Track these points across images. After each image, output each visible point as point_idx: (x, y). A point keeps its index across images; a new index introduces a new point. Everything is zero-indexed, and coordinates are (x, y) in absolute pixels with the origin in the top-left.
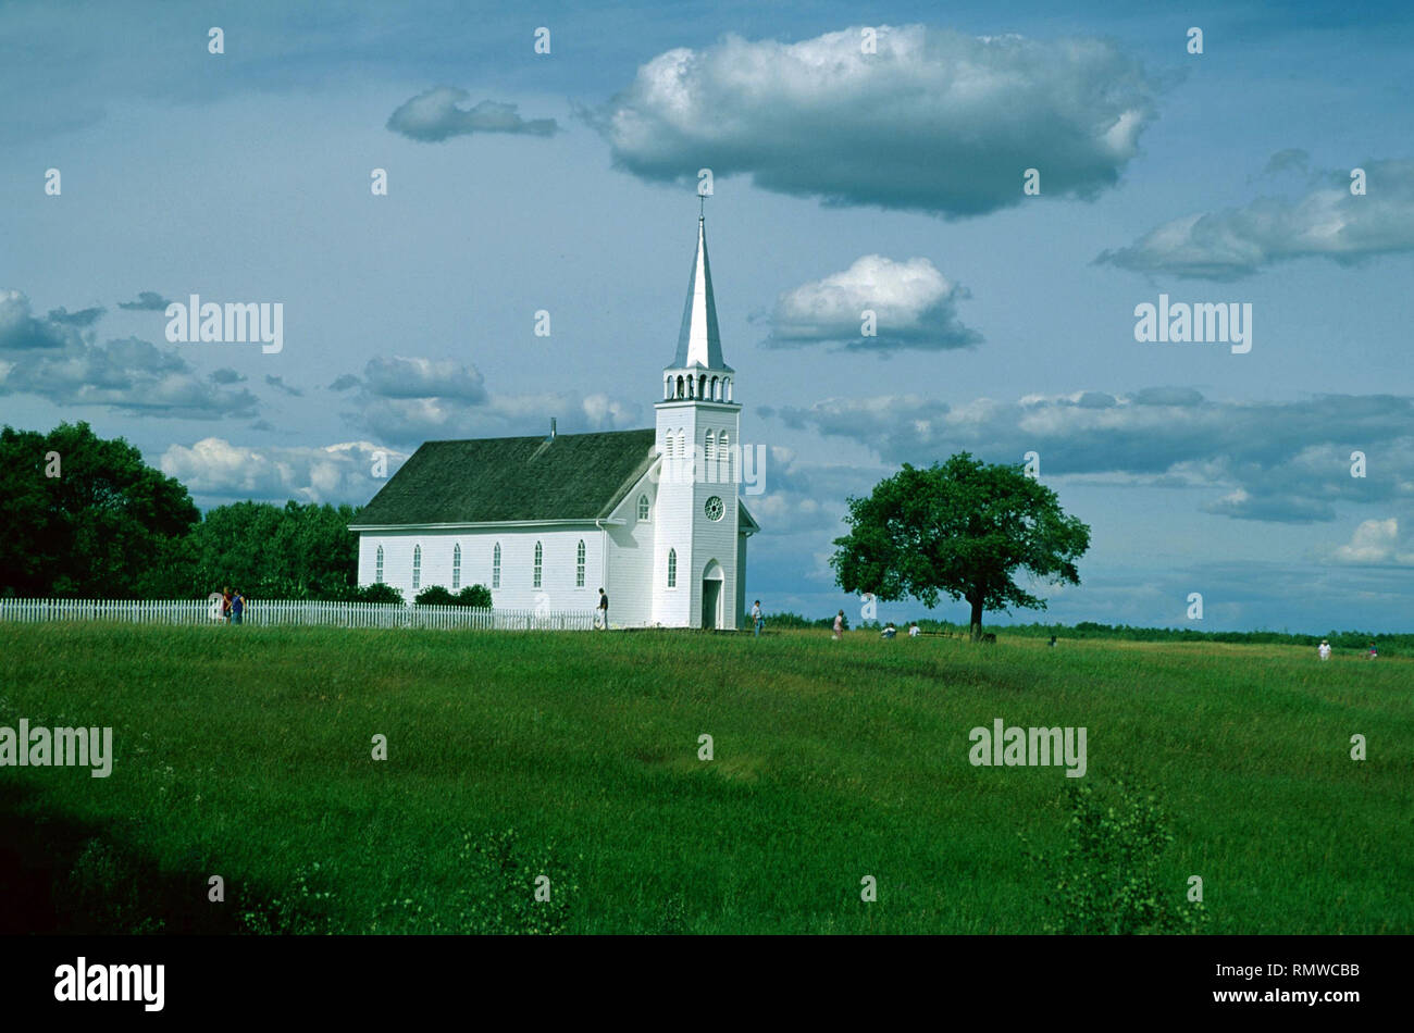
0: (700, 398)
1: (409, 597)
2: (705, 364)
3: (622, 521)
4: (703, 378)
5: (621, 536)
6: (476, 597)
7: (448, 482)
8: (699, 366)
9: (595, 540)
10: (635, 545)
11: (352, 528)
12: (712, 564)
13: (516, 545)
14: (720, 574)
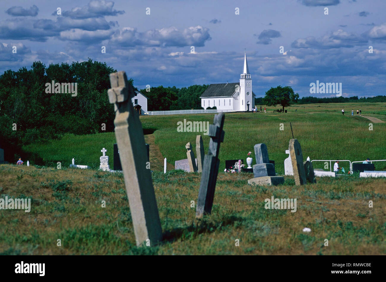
0: (246, 78)
1: (205, 108)
2: (246, 73)
3: (235, 96)
4: (246, 76)
5: (235, 98)
6: (215, 108)
7: (213, 90)
8: (245, 74)
9: (232, 99)
10: (237, 99)
11: (200, 97)
12: (248, 102)
13: (222, 99)
14: (249, 103)
